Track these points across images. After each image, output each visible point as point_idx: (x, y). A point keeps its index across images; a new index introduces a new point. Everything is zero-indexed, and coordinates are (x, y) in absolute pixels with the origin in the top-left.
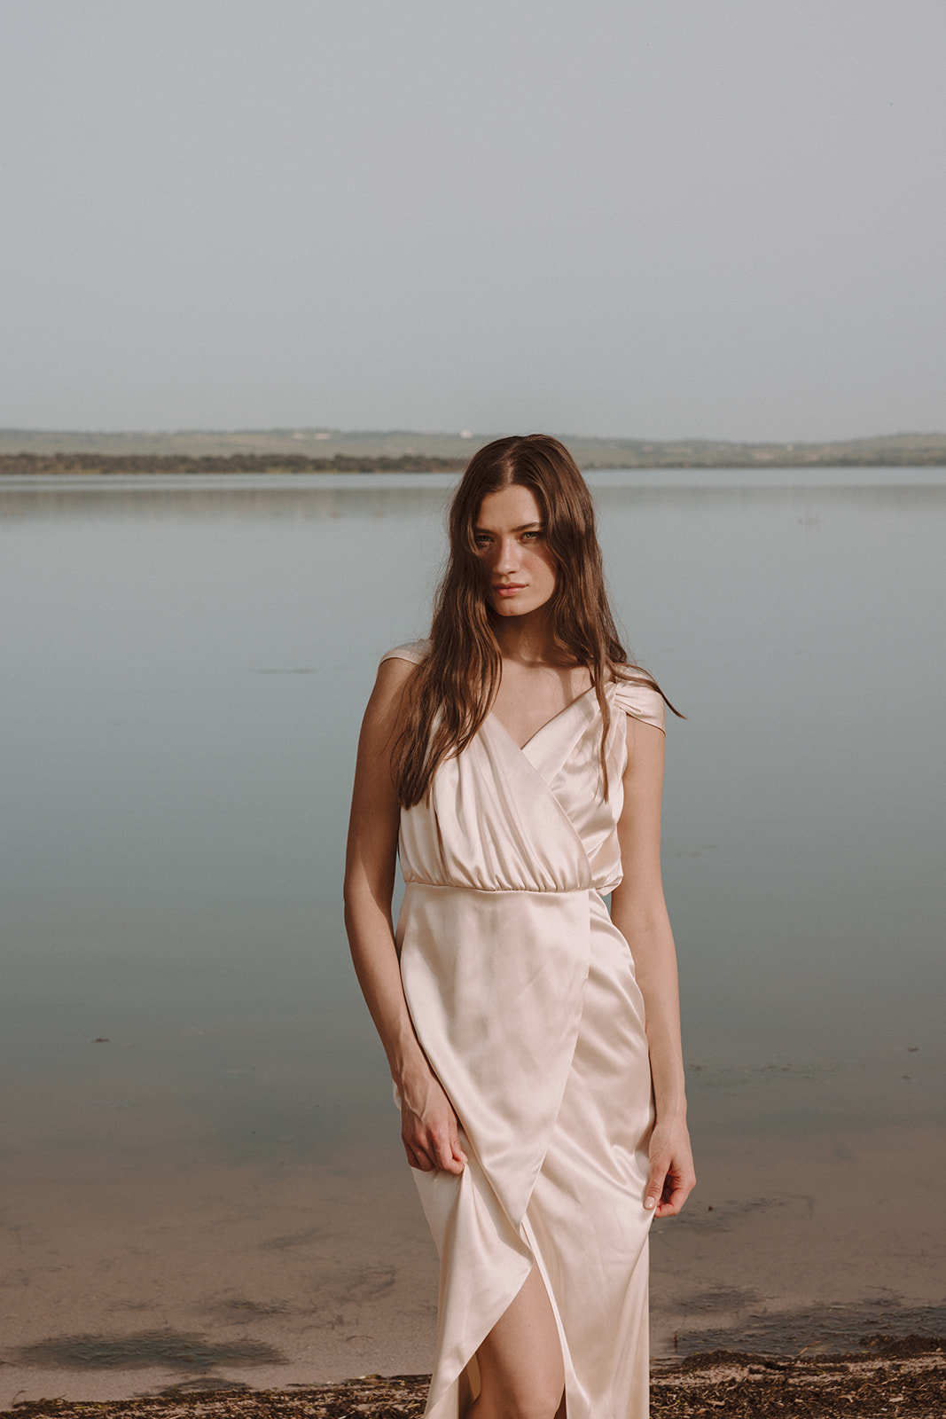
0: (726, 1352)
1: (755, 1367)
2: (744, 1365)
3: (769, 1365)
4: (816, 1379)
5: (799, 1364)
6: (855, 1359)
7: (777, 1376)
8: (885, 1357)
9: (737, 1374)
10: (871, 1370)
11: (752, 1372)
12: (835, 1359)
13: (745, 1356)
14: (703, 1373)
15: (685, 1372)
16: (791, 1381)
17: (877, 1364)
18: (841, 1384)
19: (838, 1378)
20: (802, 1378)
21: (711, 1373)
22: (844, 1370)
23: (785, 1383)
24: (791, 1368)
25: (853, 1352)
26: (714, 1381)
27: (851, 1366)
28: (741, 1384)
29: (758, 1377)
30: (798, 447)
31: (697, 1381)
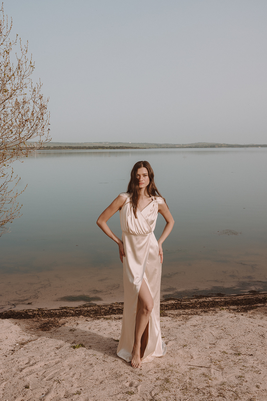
0: (171, 298)
1: (176, 301)
2: (174, 300)
3: (178, 300)
4: (185, 302)
5: (183, 300)
6: (192, 299)
7: (179, 302)
8: (196, 299)
9: (173, 302)
10: (194, 301)
11: (175, 301)
12: (188, 299)
13: (174, 299)
14: (168, 302)
15: (165, 302)
16: (182, 303)
17: (195, 300)
18: (189, 304)
19: (189, 302)
20: (183, 302)
21: (169, 302)
22: (190, 301)
23: (181, 303)
24: (182, 301)
25: (191, 298)
26: (170, 303)
27: (191, 300)
28: (174, 304)
29: (177, 302)
30: (183, 145)
31: (167, 303)
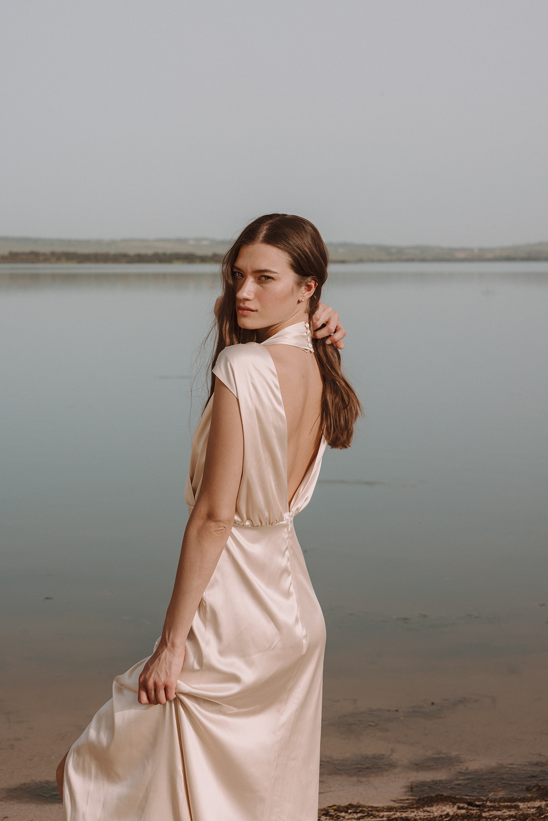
0: (442, 795)
1: (461, 805)
2: (454, 804)
3: (470, 804)
4: (499, 813)
5: (489, 804)
6: (523, 800)
7: (475, 811)
8: (542, 799)
9: (450, 810)
10: (533, 808)
11: (459, 808)
12: (511, 800)
13: (455, 798)
14: (428, 809)
15: (418, 808)
16: (484, 815)
17: (537, 804)
18: (515, 817)
19: (513, 813)
20: (491, 813)
21: (434, 809)
22: (517, 807)
23: (480, 817)
24: (484, 806)
25: (522, 795)
26: (436, 814)
27: (521, 805)
28: (453, 817)
29: (463, 811)
31: (426, 814)
